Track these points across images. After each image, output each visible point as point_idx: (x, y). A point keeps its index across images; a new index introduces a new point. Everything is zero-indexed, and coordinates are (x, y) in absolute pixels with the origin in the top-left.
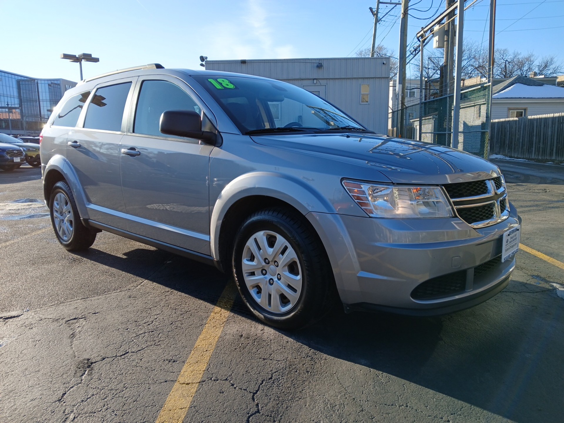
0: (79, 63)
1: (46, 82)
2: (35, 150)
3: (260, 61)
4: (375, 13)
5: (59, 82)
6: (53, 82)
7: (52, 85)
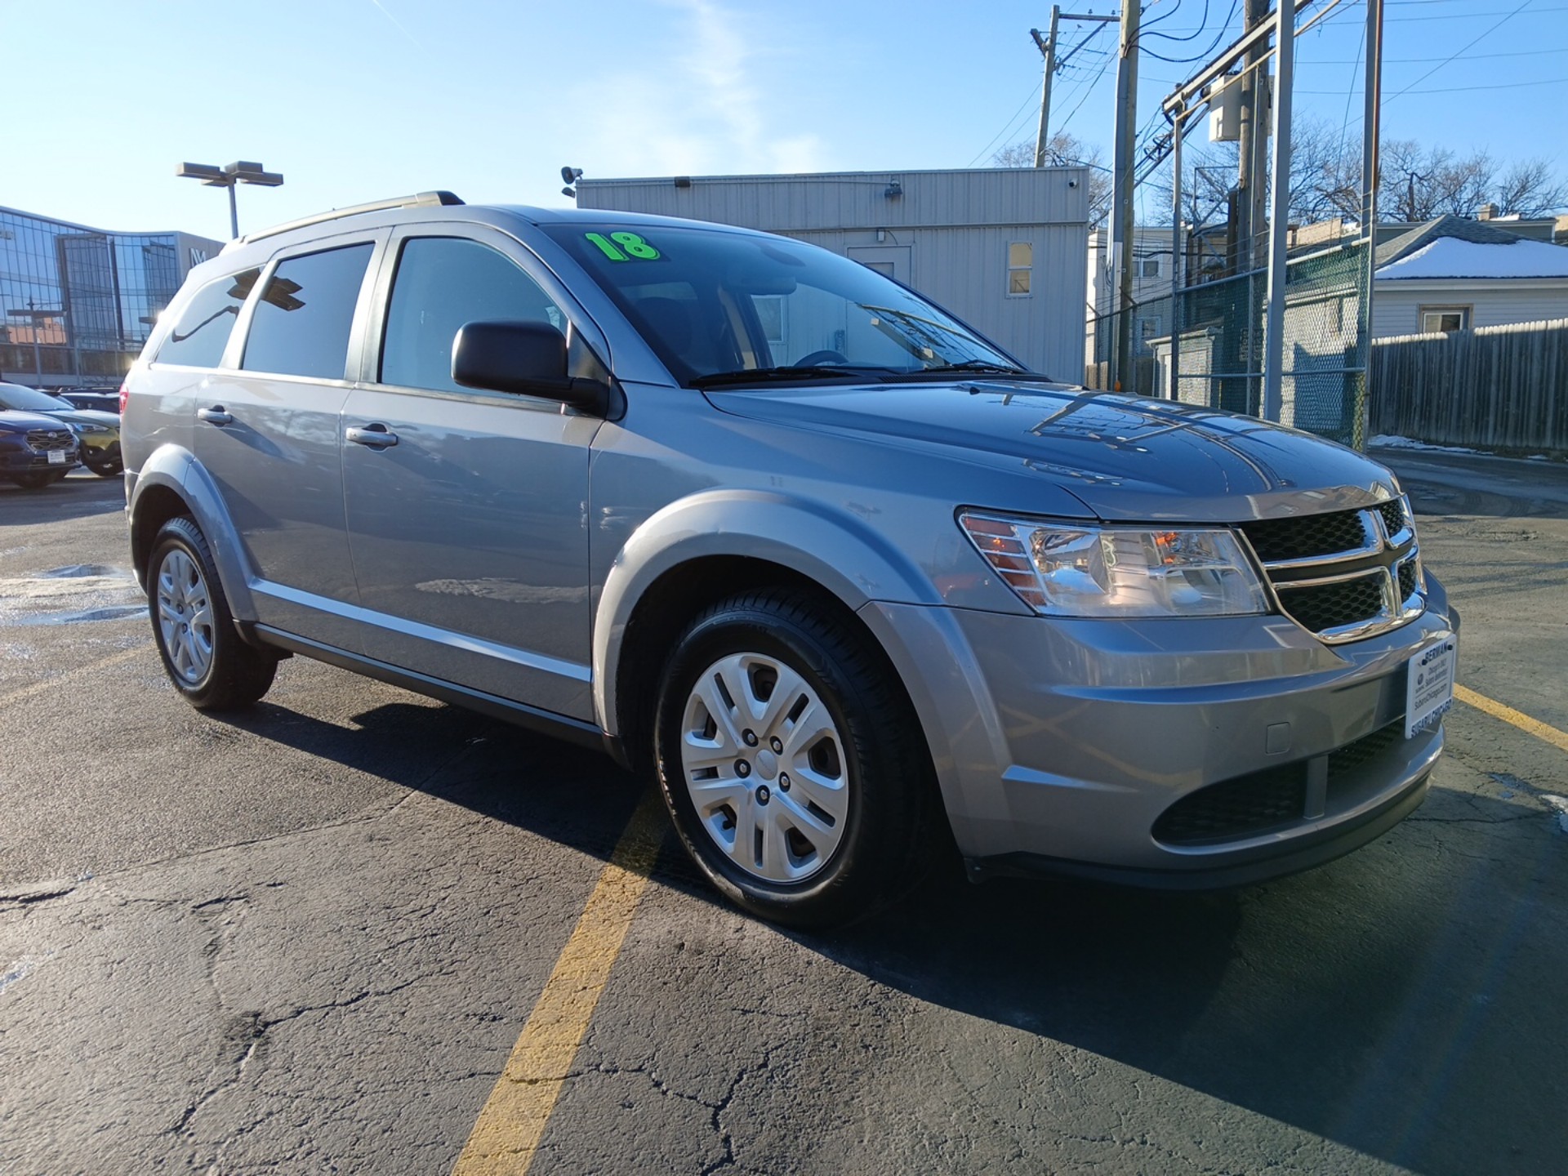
0: (226, 189)
1: (137, 241)
2: (105, 429)
3: (727, 182)
4: (1047, 46)
5: (171, 242)
6: (155, 240)
7: (154, 249)
